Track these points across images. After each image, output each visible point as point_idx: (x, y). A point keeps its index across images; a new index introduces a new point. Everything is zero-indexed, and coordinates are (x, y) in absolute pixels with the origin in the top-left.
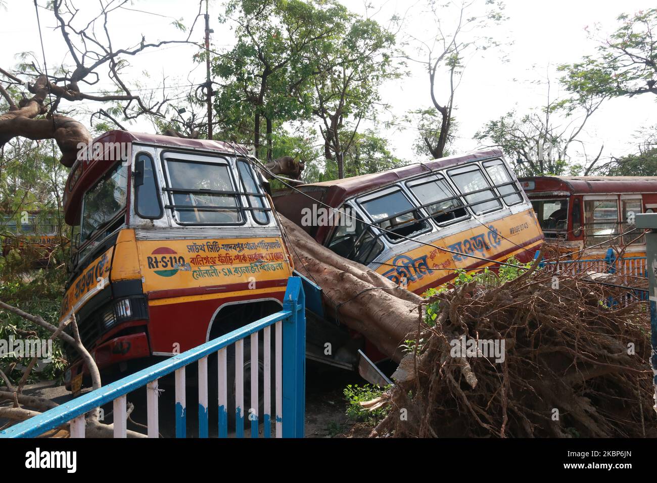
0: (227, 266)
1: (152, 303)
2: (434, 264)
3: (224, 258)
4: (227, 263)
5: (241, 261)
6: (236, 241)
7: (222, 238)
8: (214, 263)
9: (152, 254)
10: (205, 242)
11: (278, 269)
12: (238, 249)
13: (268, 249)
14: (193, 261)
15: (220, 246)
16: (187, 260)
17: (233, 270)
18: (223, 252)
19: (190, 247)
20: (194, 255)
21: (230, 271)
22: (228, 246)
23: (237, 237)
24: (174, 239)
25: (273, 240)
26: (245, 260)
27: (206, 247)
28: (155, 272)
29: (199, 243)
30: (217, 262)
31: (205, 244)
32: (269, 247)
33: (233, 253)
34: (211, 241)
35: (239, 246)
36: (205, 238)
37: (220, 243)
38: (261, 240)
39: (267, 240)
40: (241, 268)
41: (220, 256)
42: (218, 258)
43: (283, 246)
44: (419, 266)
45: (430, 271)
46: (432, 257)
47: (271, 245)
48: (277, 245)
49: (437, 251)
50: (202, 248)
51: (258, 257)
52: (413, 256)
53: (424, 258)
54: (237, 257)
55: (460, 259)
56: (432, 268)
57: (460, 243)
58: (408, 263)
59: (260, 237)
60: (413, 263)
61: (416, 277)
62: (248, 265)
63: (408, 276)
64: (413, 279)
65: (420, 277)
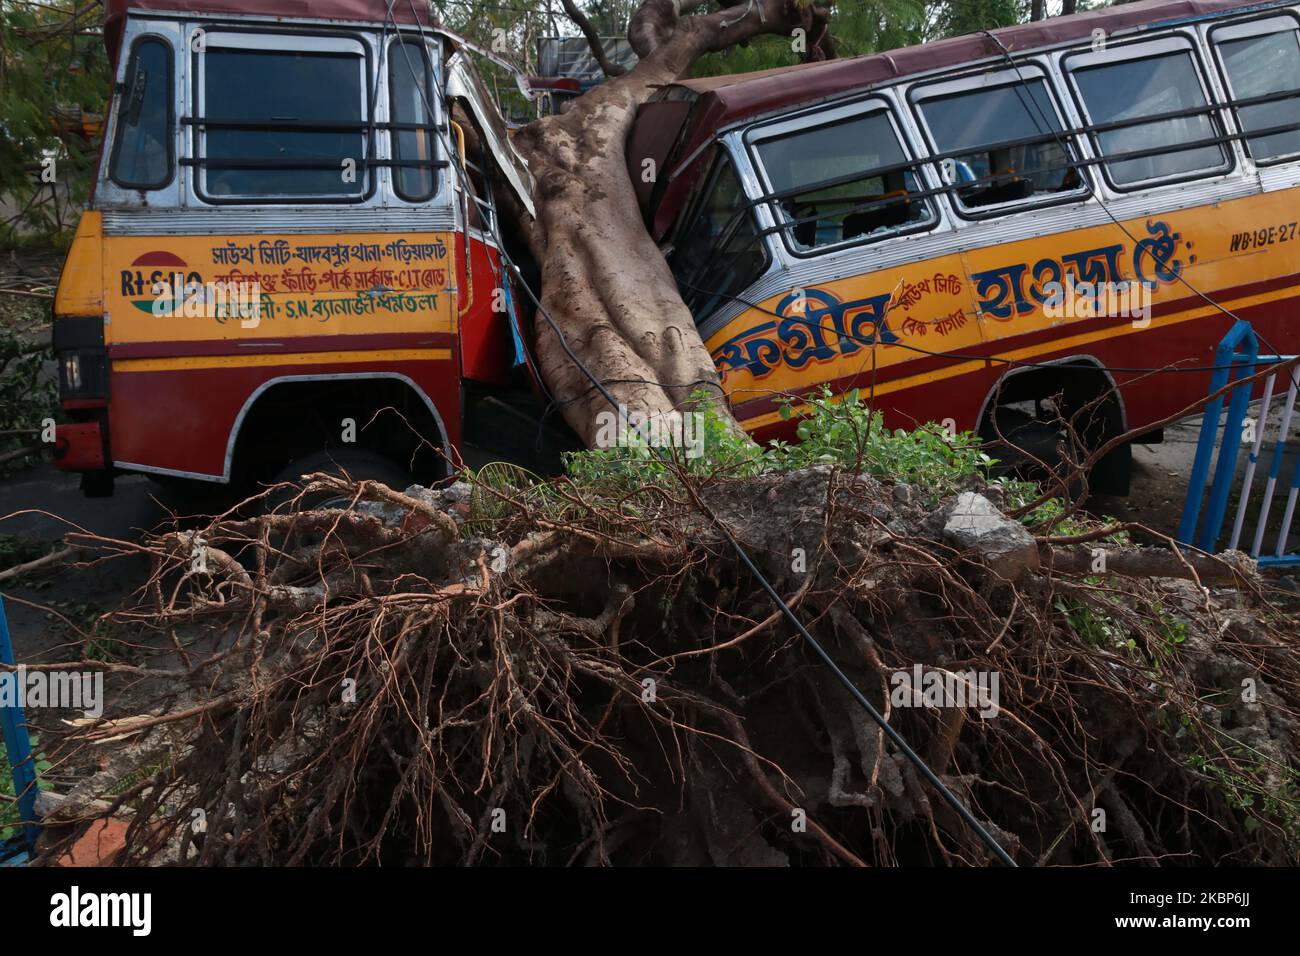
0: (297, 297)
1: (119, 367)
2: (909, 319)
3: (296, 279)
4: (302, 289)
5: (335, 286)
6: (334, 241)
7: (299, 232)
8: (272, 288)
9: (134, 264)
10: (255, 241)
11: (423, 308)
12: (334, 259)
13: (412, 260)
14: (222, 281)
15: (293, 251)
16: (209, 281)
17: (310, 306)
18: (296, 265)
19: (218, 253)
20: (225, 269)
21: (303, 308)
22: (310, 252)
23: (338, 231)
24: (186, 233)
25: (431, 240)
26: (347, 285)
27: (256, 253)
28: (136, 303)
29: (242, 243)
30: (279, 286)
31: (256, 245)
32: (413, 255)
33: (319, 267)
34: (272, 241)
35: (340, 252)
36: (259, 232)
37: (293, 243)
38: (395, 238)
39: (411, 240)
40: (331, 301)
41: (287, 273)
42: (283, 276)
43: (452, 253)
44: (857, 322)
45: (890, 340)
46: (906, 301)
47: (420, 251)
48: (439, 250)
49: (931, 285)
50: (247, 254)
51: (379, 279)
52: (846, 294)
53: (879, 302)
54: (329, 277)
55: (1005, 313)
56: (898, 333)
57: (1022, 267)
58: (820, 312)
59: (397, 231)
60: (838, 311)
61: (836, 348)
62: (351, 295)
63: (811, 344)
64: (824, 354)
65: (849, 350)
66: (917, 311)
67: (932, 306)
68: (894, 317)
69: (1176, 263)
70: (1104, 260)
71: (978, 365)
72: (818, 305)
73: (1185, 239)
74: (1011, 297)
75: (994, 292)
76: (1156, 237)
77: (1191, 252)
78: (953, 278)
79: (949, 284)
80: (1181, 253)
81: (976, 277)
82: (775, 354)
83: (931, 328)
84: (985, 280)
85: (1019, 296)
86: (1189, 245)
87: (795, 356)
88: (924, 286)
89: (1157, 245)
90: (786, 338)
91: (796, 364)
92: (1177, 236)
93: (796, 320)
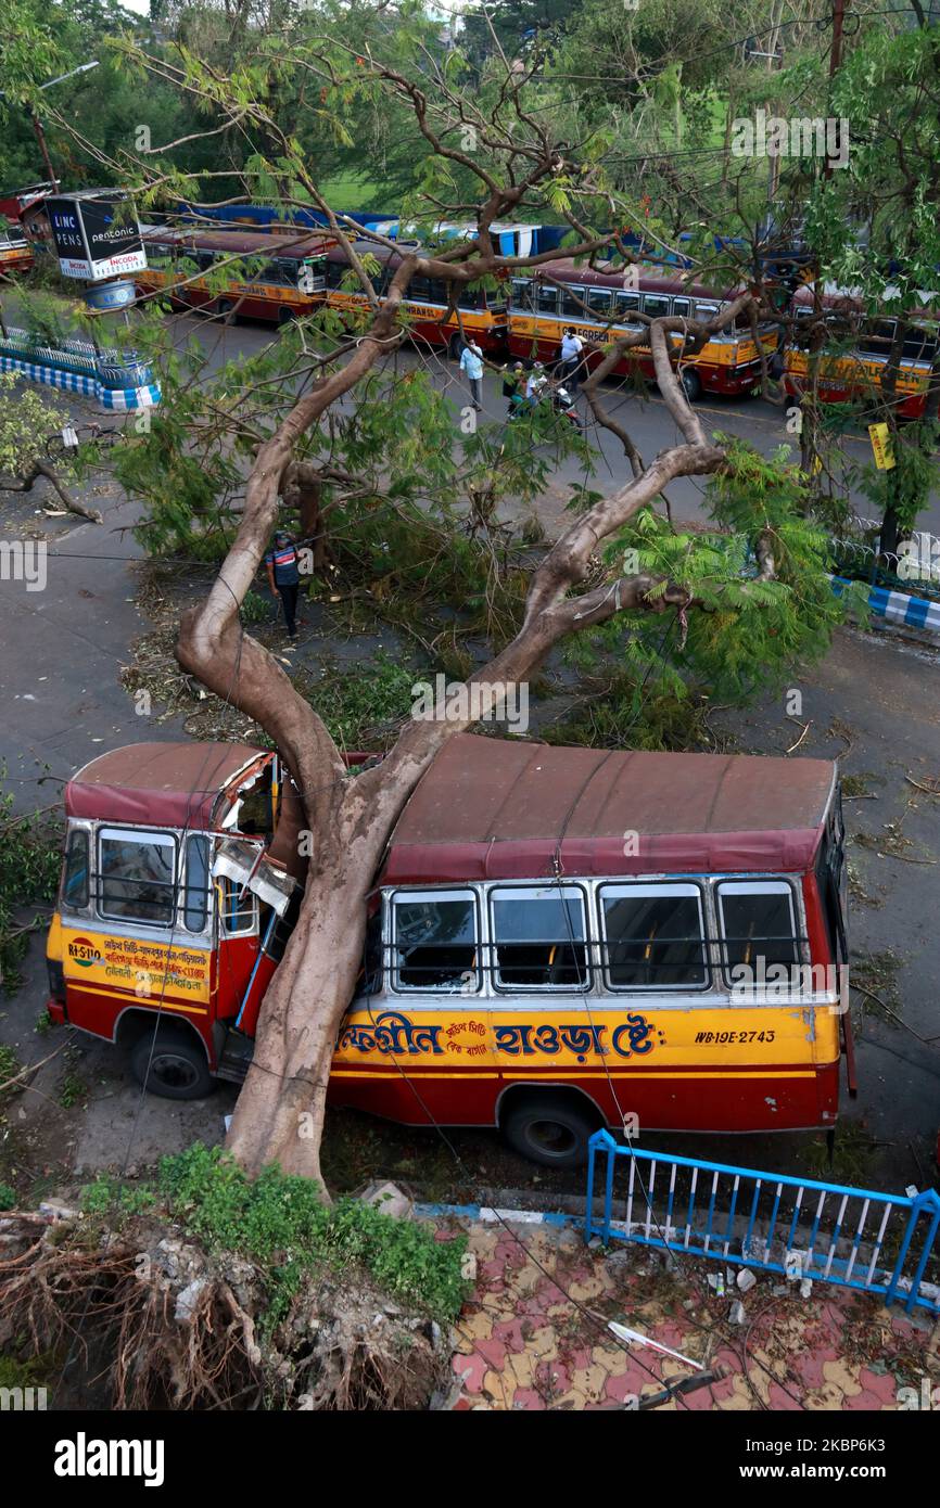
0: (141, 970)
1: (71, 987)
2: (451, 1042)
3: (140, 961)
4: (143, 967)
5: (157, 969)
6: (156, 946)
7: (141, 939)
9: (74, 942)
10: (122, 940)
11: (194, 988)
13: (190, 963)
14: (108, 957)
15: (139, 948)
16: (103, 956)
17: (146, 976)
18: (140, 955)
19: (107, 943)
20: (110, 951)
21: (143, 977)
22: (145, 950)
23: (158, 942)
24: (94, 932)
25: (199, 953)
26: (162, 969)
27: (123, 946)
28: (74, 960)
29: (117, 940)
30: (133, 963)
31: (123, 942)
33: (150, 958)
34: (130, 941)
35: (158, 952)
36: (124, 936)
37: (139, 945)
38: (184, 950)
39: (191, 953)
40: (155, 976)
42: (135, 959)
43: (208, 963)
44: (419, 1038)
45: (438, 1051)
46: (451, 1032)
47: (194, 959)
48: (201, 960)
49: (467, 1027)
50: (119, 946)
51: (175, 969)
52: (416, 1021)
53: (435, 1030)
54: (154, 963)
55: (516, 1051)
56: (444, 1048)
57: (530, 1028)
58: (400, 1028)
59: (184, 946)
60: (409, 1028)
61: (407, 1049)
62: (163, 974)
63: (392, 1044)
64: (399, 1050)
65: (413, 1051)
66: (456, 1039)
67: (467, 1038)
68: (442, 1038)
69: (649, 1043)
70: (590, 1033)
71: (495, 1076)
72: (399, 1023)
73: (658, 1029)
74: (520, 1043)
75: (507, 1039)
76: (633, 1025)
77: (662, 1038)
78: (481, 1026)
79: (478, 1028)
80: (653, 1037)
81: (496, 1028)
82: (372, 1043)
83: (464, 1050)
84: (502, 1031)
85: (525, 1042)
86: (660, 1033)
87: (383, 1047)
88: (463, 1026)
89: (633, 1030)
90: (378, 1036)
91: (385, 1051)
92: (651, 1027)
93: (385, 1028)
